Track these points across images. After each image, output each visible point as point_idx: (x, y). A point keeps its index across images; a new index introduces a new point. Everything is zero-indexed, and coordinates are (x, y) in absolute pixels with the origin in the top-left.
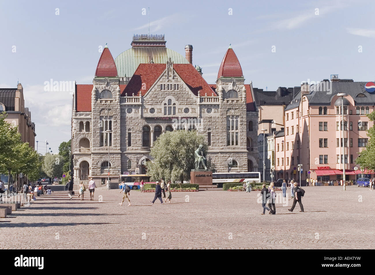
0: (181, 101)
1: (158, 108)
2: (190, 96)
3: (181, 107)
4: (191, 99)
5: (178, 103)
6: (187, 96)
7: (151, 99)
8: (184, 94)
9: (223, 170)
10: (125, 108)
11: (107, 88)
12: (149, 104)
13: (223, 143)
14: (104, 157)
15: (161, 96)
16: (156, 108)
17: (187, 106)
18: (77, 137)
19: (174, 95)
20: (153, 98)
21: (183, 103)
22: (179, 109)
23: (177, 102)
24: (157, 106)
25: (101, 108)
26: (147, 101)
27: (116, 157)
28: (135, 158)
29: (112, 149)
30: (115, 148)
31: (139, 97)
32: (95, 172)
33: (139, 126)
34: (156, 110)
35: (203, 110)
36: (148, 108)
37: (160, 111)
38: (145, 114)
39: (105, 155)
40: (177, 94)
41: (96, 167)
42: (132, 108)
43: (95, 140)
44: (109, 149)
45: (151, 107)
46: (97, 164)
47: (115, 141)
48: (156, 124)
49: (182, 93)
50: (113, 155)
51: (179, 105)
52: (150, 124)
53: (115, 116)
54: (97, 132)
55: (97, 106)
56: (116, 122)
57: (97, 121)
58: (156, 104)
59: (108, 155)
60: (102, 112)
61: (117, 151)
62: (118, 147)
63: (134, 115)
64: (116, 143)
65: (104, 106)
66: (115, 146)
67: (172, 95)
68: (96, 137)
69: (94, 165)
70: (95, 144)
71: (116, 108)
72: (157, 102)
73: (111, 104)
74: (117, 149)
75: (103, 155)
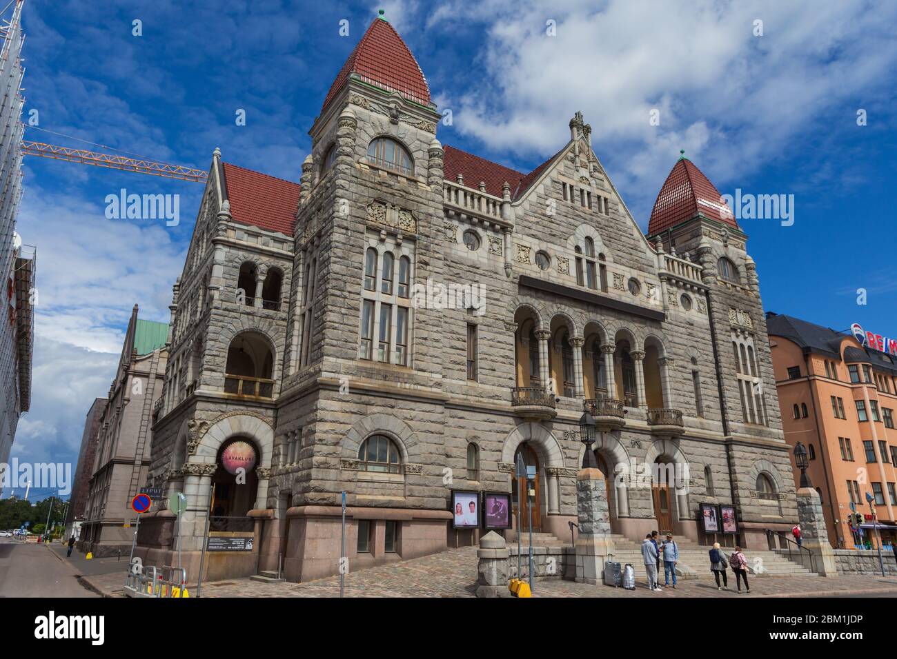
0: (619, 253)
1: (558, 254)
2: (637, 243)
3: (620, 270)
4: (640, 254)
5: (610, 254)
6: (632, 241)
7: (538, 220)
9: (750, 505)
10: (458, 223)
11: (393, 131)
12: (533, 232)
13: (734, 412)
14: (374, 409)
15: (564, 219)
16: (554, 253)
17: (636, 274)
18: (220, 324)
19: (599, 227)
20: (543, 217)
21: (623, 261)
22: (615, 275)
23: (606, 251)
24: (556, 247)
25: (373, 193)
26: (526, 223)
27: (427, 416)
28: (490, 431)
29: (410, 379)
30: (420, 373)
31: (501, 200)
32: (329, 486)
33: (503, 304)
34: (554, 262)
35: (672, 296)
36: (528, 245)
37: (564, 266)
38: (524, 265)
39: (379, 400)
40: (606, 228)
41: (333, 461)
42: (480, 231)
43: (336, 325)
44: (398, 377)
45: (539, 245)
46: (341, 443)
47: (422, 344)
48: (556, 309)
49: (617, 229)
50: (412, 405)
51: (615, 262)
52: (538, 304)
53: (424, 241)
54: (349, 289)
55: (355, 180)
56: (429, 268)
57: (351, 243)
58: (553, 239)
59: (392, 402)
60: (376, 213)
61: (429, 389)
62: (434, 375)
63: (489, 259)
64: (425, 355)
65: (384, 189)
66: (421, 367)
67: (594, 224)
68: (343, 311)
69: (325, 449)
70: (334, 342)
71: (431, 211)
72: (554, 235)
73: (412, 192)
74: (431, 384)
75: (373, 400)
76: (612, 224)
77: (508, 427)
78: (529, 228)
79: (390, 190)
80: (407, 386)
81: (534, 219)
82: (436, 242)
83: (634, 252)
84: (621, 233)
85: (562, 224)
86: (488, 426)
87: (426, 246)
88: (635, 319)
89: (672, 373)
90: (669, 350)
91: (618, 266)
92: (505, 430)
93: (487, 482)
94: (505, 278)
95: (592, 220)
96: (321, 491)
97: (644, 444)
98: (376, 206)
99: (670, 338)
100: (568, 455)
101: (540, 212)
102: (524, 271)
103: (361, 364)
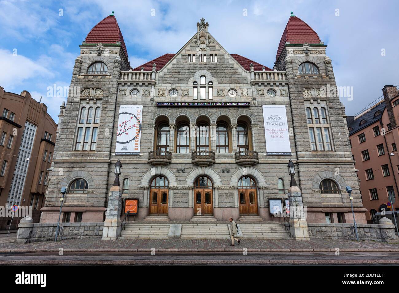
0: (222, 79)
1: (182, 88)
2: (236, 71)
3: (222, 86)
4: (237, 76)
5: (216, 80)
6: (233, 71)
7: (171, 75)
8: (227, 68)
9: (311, 198)
10: (126, 87)
11: (99, 59)
12: (168, 81)
13: (303, 146)
14: (75, 169)
15: (188, 71)
16: (180, 88)
17: (233, 86)
19: (210, 69)
20: (174, 73)
21: (225, 82)
22: (219, 90)
23: (214, 79)
24: (181, 85)
25: (84, 86)
26: (164, 79)
27: (100, 169)
28: (136, 172)
29: (94, 155)
30: (99, 153)
31: (151, 72)
32: (53, 200)
33: (148, 117)
34: (180, 92)
35: (260, 92)
36: (165, 88)
37: (185, 93)
38: (161, 97)
39: (78, 166)
40: (214, 68)
41: (56, 190)
42: (139, 88)
43: (63, 139)
44: (88, 155)
45: (171, 87)
46: (60, 183)
47: (101, 141)
48: (178, 113)
49: (222, 67)
50: (93, 166)
51: (219, 84)
52: (167, 113)
53: (106, 99)
54: (70, 125)
55: (77, 83)
56: (107, 109)
57: (73, 107)
58: (180, 82)
59: (83, 166)
60: (86, 93)
61: (102, 158)
62: (105, 152)
63: (142, 99)
64: (102, 145)
65: (89, 83)
66: (99, 150)
67: (206, 69)
68: (67, 133)
69: (53, 186)
70: (62, 146)
71: (110, 86)
72: (181, 80)
73: (102, 81)
74: (103, 156)
75: (75, 166)
76: (218, 66)
77: (144, 170)
78: (166, 80)
79: (92, 83)
80: (92, 158)
81: (169, 76)
82: (111, 98)
83: (233, 76)
84: (224, 68)
85: (186, 73)
86: (134, 170)
87: (106, 101)
88: (230, 109)
89: (256, 132)
90: (255, 120)
91: (221, 85)
92: (143, 171)
93: (131, 195)
94: (150, 105)
95: (205, 67)
96: (50, 202)
97: (231, 171)
98: (86, 90)
99: (256, 114)
100: (179, 180)
101: (173, 71)
102: (161, 100)
103: (72, 153)
